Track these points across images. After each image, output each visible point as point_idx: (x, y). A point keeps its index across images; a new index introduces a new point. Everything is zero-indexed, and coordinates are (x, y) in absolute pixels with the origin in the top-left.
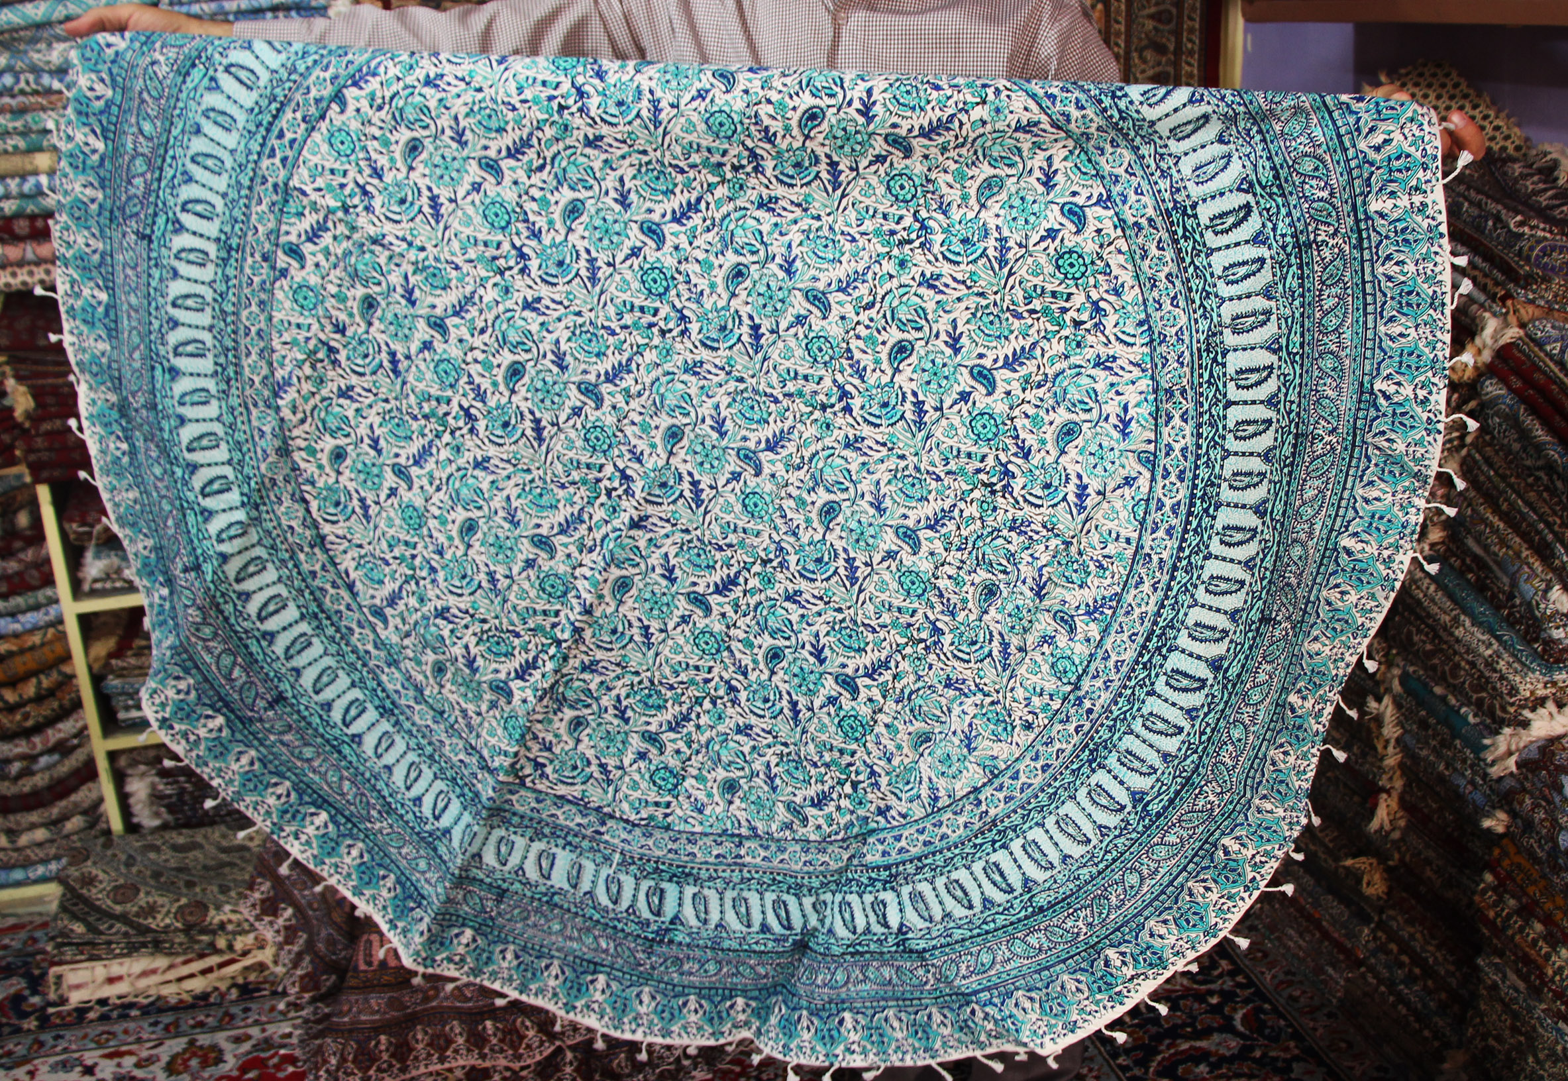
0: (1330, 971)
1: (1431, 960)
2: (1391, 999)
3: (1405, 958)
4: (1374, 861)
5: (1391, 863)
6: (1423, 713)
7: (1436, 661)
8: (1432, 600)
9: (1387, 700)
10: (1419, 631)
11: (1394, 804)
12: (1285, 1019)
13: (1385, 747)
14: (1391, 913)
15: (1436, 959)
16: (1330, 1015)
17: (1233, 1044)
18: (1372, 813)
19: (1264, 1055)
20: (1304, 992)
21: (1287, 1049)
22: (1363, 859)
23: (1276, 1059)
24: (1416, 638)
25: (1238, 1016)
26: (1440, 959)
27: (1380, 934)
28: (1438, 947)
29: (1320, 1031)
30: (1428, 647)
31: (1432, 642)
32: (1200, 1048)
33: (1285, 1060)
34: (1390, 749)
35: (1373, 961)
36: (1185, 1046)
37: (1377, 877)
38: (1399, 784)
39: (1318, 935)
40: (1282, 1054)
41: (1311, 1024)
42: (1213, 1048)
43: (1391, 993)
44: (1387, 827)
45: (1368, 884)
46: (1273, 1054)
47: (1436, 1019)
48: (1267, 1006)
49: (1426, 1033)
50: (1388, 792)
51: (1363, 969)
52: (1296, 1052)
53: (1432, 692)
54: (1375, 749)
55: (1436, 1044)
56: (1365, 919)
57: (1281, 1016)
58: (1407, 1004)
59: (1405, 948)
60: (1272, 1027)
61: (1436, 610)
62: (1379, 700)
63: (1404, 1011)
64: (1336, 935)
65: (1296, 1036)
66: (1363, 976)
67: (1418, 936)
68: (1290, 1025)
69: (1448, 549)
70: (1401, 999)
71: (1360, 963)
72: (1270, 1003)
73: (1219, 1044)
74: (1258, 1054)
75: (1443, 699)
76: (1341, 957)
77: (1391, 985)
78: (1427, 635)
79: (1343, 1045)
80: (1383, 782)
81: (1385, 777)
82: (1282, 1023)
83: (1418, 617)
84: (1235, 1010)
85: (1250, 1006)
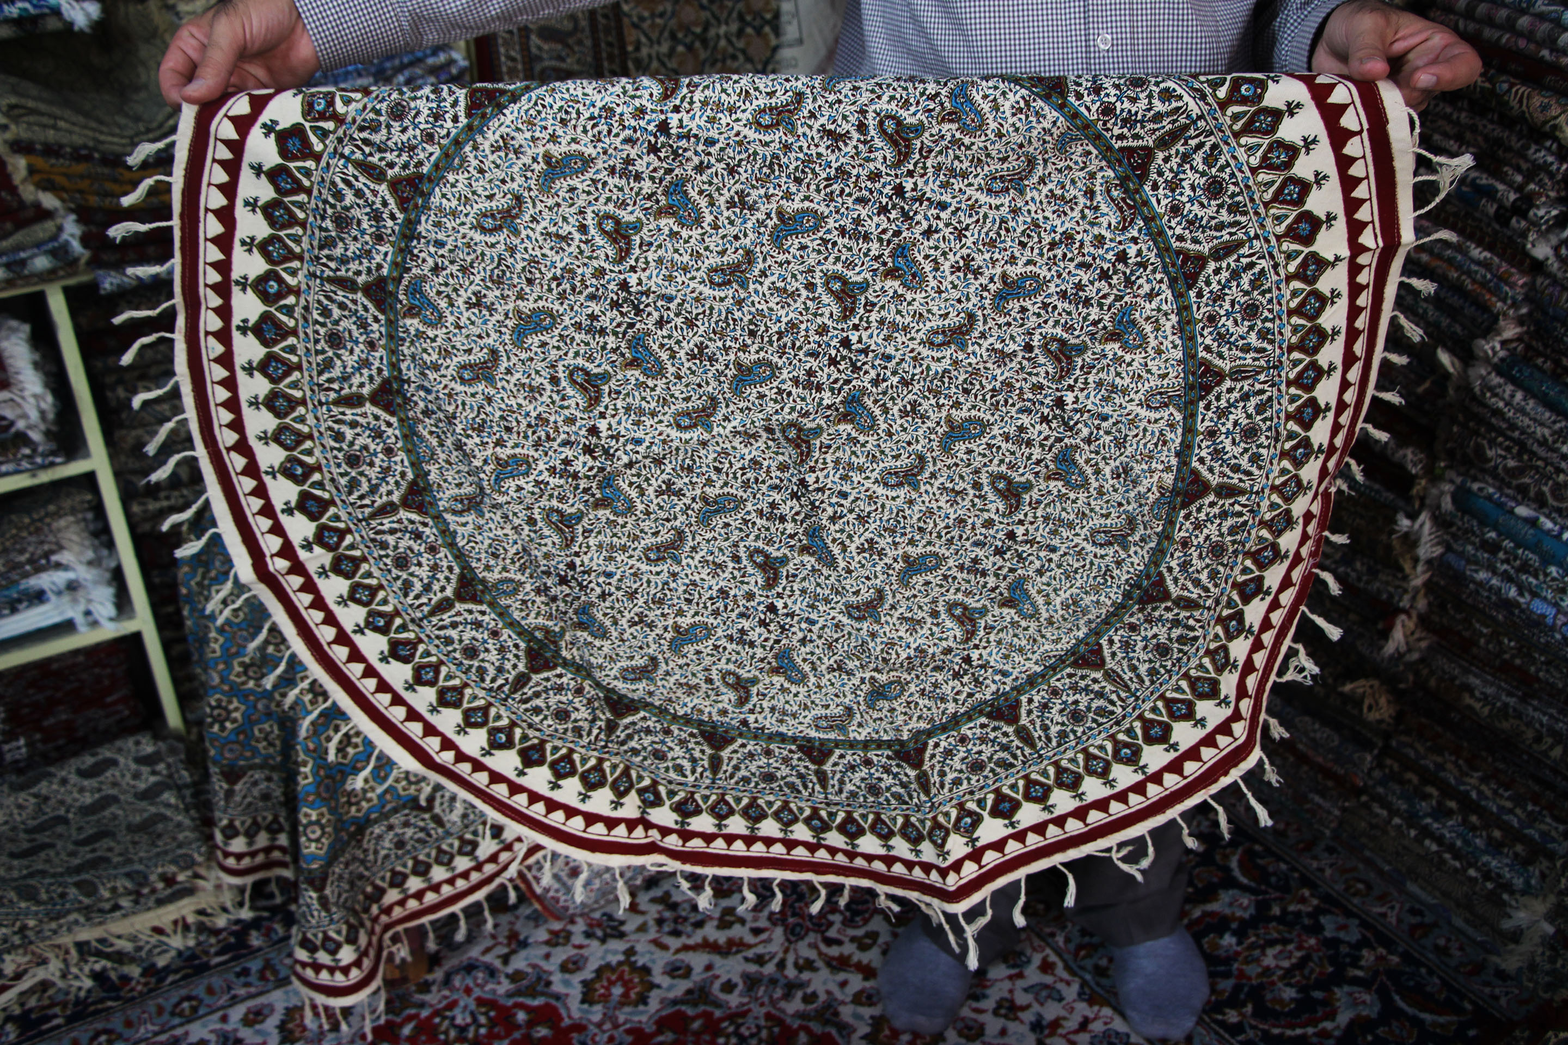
0: (1317, 799)
1: (1474, 795)
2: (1413, 833)
3: (1430, 790)
4: (1376, 683)
5: (1402, 686)
6: (1493, 535)
7: (1527, 480)
8: (1522, 411)
9: (1424, 517)
10: (1492, 443)
11: (1411, 625)
12: (1286, 862)
13: (1414, 567)
14: (1404, 738)
15: (1480, 793)
16: (1331, 850)
17: (1245, 902)
18: (1385, 634)
19: (1284, 911)
20: (1288, 824)
21: (1303, 900)
22: (1362, 682)
23: (1298, 914)
24: (1490, 453)
25: (1234, 863)
26: (1488, 793)
27: (1389, 762)
28: (1484, 780)
29: (1328, 872)
30: (1511, 463)
31: (1519, 456)
32: (1212, 914)
33: (1309, 915)
34: (1420, 568)
35: (1380, 790)
36: (1197, 913)
37: (1383, 701)
38: (1422, 604)
39: (1291, 759)
40: (1300, 907)
41: (1315, 864)
42: (1228, 911)
43: (1410, 826)
44: (1403, 648)
45: (1370, 708)
46: (1292, 908)
47: (1486, 858)
48: (1257, 847)
49: (1472, 872)
50: (1407, 612)
51: (1364, 798)
52: (1315, 902)
53: (1511, 512)
54: (1401, 569)
55: (1489, 885)
56: (1366, 745)
57: (1280, 859)
58: (1439, 840)
59: (1428, 777)
60: (1275, 874)
61: (1527, 421)
62: (1413, 516)
63: (1434, 847)
64: (1320, 760)
65: (1306, 881)
66: (1366, 806)
67: (1449, 766)
68: (1294, 869)
69: (1528, 347)
70: (1426, 832)
71: (1359, 792)
72: (1261, 844)
73: (1231, 904)
74: (1276, 910)
75: (1533, 522)
76: (1330, 784)
77: (1412, 819)
78: (1508, 449)
79: (1360, 886)
80: (1405, 603)
81: (1406, 597)
82: (1283, 866)
83: (1492, 427)
84: (1226, 857)
85: (1240, 850)
